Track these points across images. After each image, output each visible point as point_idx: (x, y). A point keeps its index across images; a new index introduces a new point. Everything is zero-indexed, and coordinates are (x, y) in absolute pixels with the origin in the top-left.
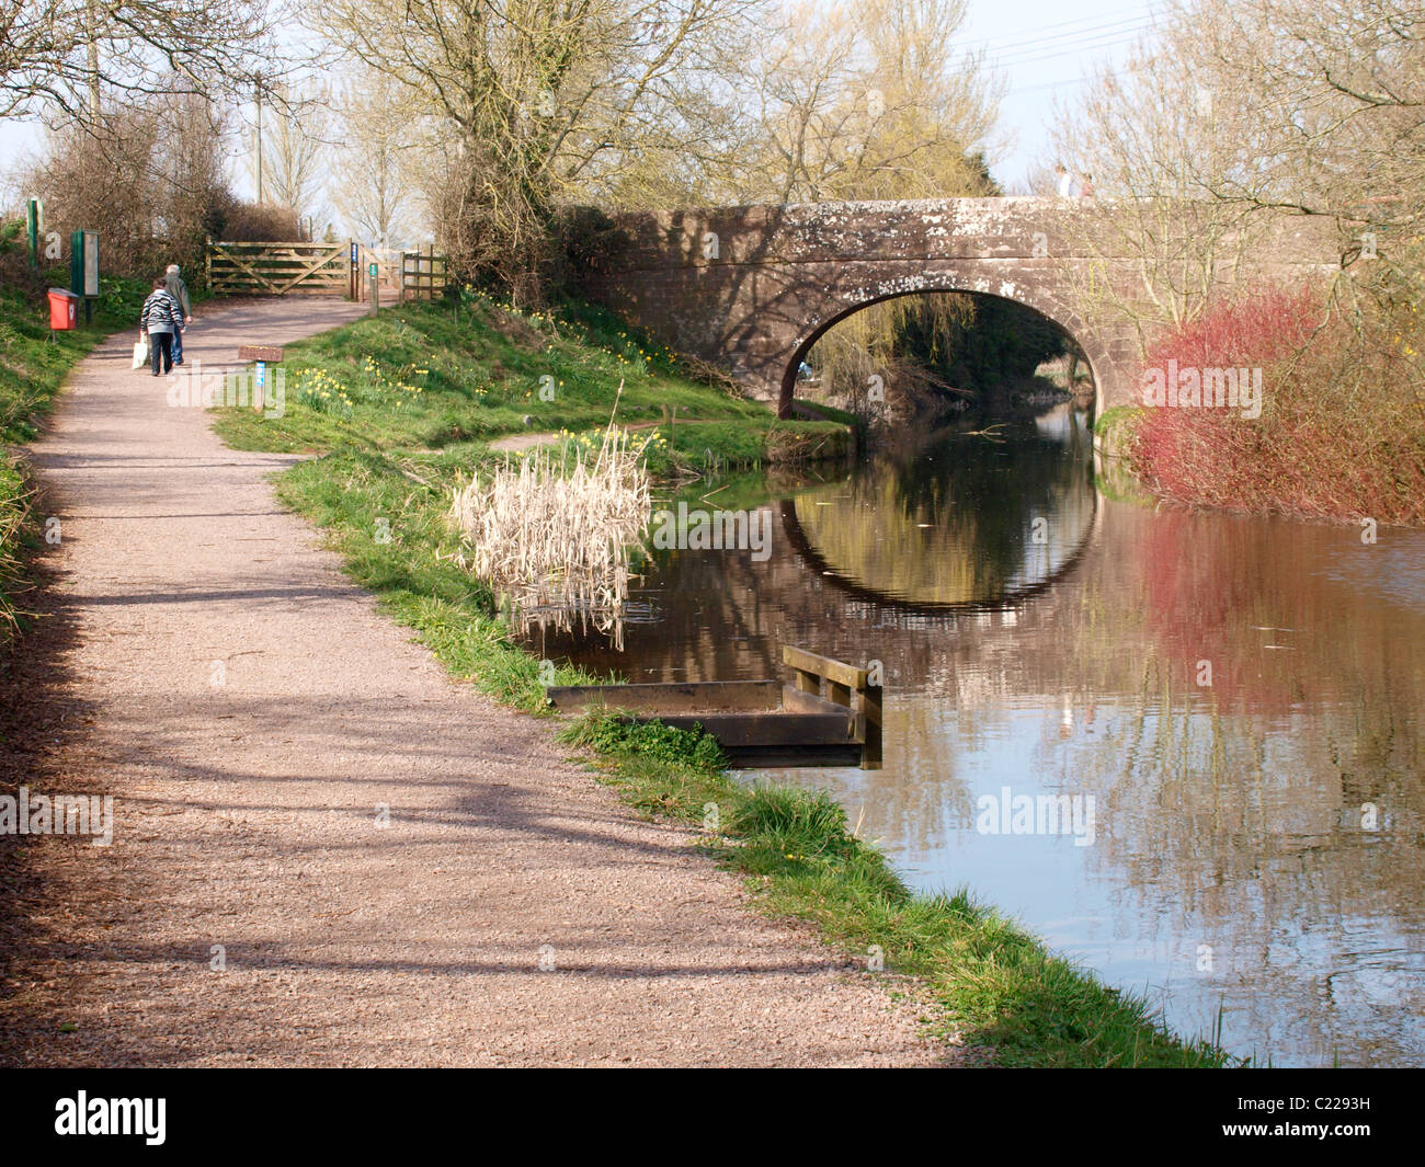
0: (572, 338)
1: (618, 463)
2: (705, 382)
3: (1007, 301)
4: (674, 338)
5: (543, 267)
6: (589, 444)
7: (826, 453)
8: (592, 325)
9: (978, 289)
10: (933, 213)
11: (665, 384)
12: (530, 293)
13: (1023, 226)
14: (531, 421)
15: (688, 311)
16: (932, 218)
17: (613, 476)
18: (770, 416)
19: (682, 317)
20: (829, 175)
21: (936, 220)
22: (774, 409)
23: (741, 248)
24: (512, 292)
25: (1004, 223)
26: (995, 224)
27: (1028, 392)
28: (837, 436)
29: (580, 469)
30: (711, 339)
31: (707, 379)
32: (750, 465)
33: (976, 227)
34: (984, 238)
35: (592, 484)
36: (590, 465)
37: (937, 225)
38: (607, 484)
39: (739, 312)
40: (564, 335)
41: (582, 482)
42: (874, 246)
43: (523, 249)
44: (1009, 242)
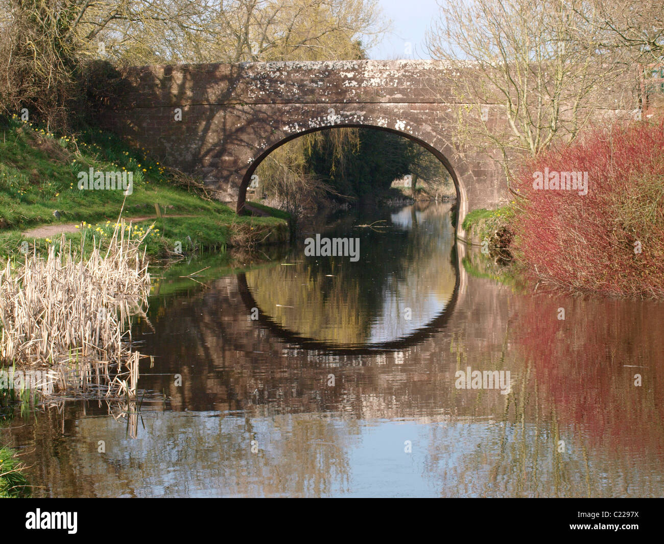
0: (90, 155)
1: (125, 248)
2: (184, 188)
3: (400, 133)
4: (163, 156)
5: (69, 103)
6: (102, 233)
7: (272, 240)
8: (104, 146)
9: (380, 124)
10: (348, 70)
11: (156, 189)
12: (60, 122)
13: (411, 80)
14: (59, 214)
15: (173, 137)
16: (347, 74)
17: (121, 258)
18: (230, 213)
19: (168, 142)
20: (265, 49)
21: (350, 75)
22: (234, 208)
23: (213, 93)
24: (46, 121)
25: (398, 78)
26: (392, 78)
27: (388, 198)
28: (280, 228)
29: (95, 253)
30: (189, 157)
31: (187, 186)
32: (218, 248)
33: (378, 80)
34: (384, 89)
35: (105, 264)
36: (103, 249)
37: (350, 79)
38: (116, 264)
39: (212, 138)
40: (84, 152)
41: (96, 263)
42: (305, 93)
43: (55, 90)
44: (401, 91)
